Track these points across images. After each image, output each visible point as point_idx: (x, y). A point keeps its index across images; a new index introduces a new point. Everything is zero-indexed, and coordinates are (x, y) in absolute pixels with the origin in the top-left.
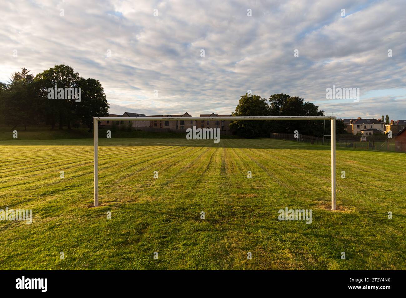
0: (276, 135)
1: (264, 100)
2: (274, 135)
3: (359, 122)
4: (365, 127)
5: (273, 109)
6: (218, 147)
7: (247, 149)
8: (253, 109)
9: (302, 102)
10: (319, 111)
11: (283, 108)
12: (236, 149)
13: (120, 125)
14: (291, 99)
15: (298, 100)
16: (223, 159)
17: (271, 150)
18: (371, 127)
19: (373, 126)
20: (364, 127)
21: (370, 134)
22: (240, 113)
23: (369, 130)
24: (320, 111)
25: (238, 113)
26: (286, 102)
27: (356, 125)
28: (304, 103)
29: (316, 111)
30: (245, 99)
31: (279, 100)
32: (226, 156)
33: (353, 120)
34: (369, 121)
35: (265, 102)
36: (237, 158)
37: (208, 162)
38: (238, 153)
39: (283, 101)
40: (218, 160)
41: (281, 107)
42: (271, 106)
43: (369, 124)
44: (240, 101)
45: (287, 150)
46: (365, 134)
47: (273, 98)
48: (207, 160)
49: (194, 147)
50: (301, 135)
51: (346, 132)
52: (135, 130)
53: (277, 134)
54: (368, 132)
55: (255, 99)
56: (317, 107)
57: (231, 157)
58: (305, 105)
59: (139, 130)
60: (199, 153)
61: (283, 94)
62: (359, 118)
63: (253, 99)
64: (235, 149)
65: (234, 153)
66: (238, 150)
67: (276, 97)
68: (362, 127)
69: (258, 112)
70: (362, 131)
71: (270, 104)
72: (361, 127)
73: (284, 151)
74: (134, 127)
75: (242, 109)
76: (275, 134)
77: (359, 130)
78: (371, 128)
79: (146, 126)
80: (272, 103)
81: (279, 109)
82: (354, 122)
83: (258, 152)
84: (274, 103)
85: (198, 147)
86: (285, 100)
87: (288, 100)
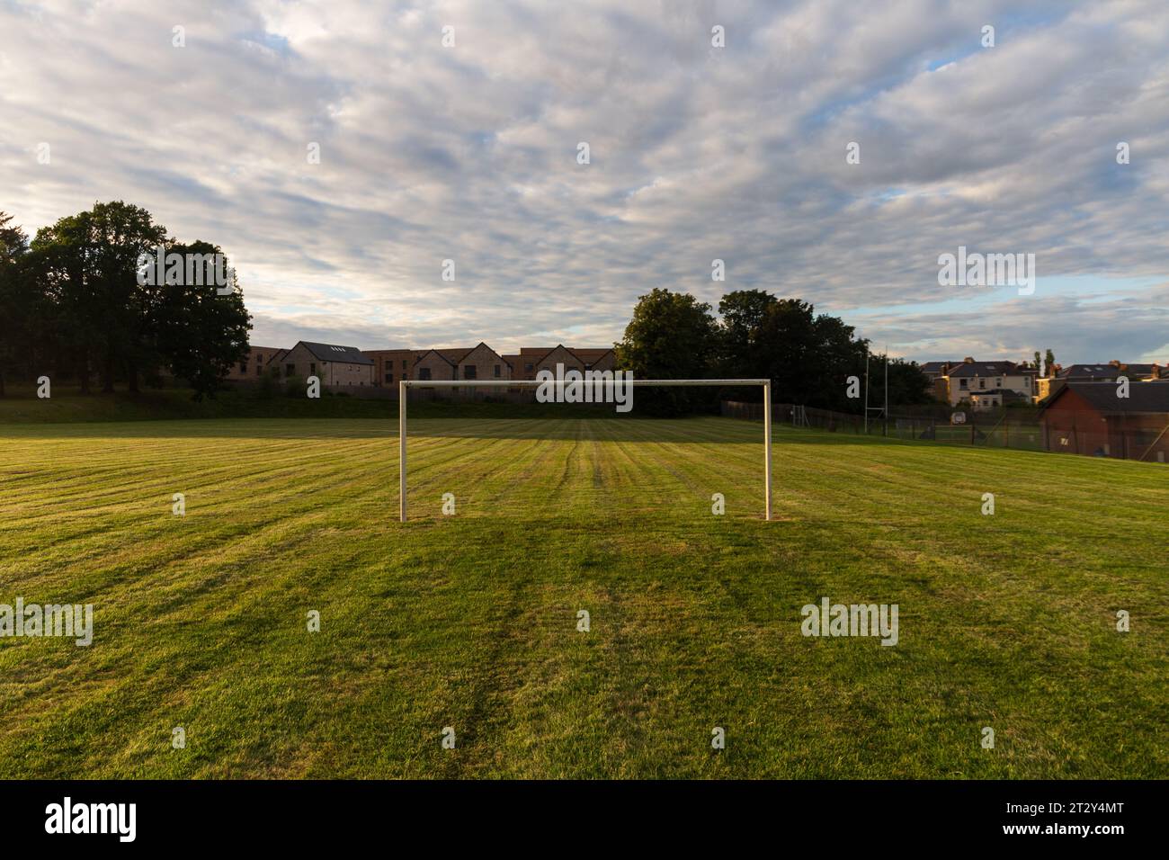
0: (738, 407)
1: (705, 307)
2: (731, 407)
3: (968, 369)
4: (982, 384)
5: (731, 334)
6: (580, 440)
7: (653, 445)
8: (674, 333)
9: (808, 315)
10: (855, 340)
11: (758, 331)
12: (625, 445)
13: (283, 380)
14: (779, 305)
15: (800, 310)
16: (595, 464)
17: (711, 445)
18: (999, 385)
19: (1002, 382)
20: (978, 385)
21: (995, 403)
22: (636, 345)
23: (992, 392)
24: (860, 340)
25: (631, 346)
26: (767, 315)
27: (959, 379)
28: (815, 316)
29: (848, 338)
30: (650, 305)
31: (746, 308)
32: (602, 459)
33: (951, 365)
34: (993, 368)
35: (708, 313)
36: (628, 462)
37: (564, 468)
38: (629, 452)
39: (757, 311)
40: (584, 465)
41: (753, 327)
42: (724, 324)
43: (991, 376)
44: (637, 310)
45: (752, 445)
46: (981, 404)
47: (731, 301)
48: (560, 466)
49: (516, 440)
50: (803, 407)
51: (929, 397)
52: (331, 394)
53: (741, 404)
54: (991, 398)
55: (678, 305)
56: (852, 329)
57: (613, 459)
58: (818, 321)
59: (341, 394)
60: (536, 452)
61: (756, 290)
62: (967, 359)
63: (674, 306)
64: (623, 443)
65: (621, 453)
66: (631, 447)
67: (738, 299)
68: (974, 384)
69: (688, 342)
70: (974, 397)
71: (720, 321)
72: (970, 384)
73: (742, 446)
74: (327, 386)
75: (642, 331)
76: (735, 404)
77: (965, 394)
78: (999, 388)
79: (362, 383)
80: (726, 317)
81: (745, 334)
82: (951, 371)
83: (678, 450)
84: (734, 316)
85: (528, 441)
86: (764, 308)
87: (771, 309)
